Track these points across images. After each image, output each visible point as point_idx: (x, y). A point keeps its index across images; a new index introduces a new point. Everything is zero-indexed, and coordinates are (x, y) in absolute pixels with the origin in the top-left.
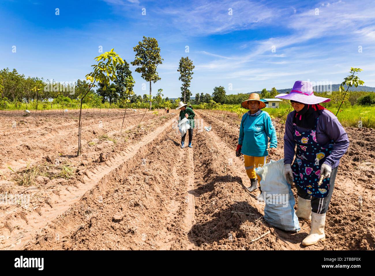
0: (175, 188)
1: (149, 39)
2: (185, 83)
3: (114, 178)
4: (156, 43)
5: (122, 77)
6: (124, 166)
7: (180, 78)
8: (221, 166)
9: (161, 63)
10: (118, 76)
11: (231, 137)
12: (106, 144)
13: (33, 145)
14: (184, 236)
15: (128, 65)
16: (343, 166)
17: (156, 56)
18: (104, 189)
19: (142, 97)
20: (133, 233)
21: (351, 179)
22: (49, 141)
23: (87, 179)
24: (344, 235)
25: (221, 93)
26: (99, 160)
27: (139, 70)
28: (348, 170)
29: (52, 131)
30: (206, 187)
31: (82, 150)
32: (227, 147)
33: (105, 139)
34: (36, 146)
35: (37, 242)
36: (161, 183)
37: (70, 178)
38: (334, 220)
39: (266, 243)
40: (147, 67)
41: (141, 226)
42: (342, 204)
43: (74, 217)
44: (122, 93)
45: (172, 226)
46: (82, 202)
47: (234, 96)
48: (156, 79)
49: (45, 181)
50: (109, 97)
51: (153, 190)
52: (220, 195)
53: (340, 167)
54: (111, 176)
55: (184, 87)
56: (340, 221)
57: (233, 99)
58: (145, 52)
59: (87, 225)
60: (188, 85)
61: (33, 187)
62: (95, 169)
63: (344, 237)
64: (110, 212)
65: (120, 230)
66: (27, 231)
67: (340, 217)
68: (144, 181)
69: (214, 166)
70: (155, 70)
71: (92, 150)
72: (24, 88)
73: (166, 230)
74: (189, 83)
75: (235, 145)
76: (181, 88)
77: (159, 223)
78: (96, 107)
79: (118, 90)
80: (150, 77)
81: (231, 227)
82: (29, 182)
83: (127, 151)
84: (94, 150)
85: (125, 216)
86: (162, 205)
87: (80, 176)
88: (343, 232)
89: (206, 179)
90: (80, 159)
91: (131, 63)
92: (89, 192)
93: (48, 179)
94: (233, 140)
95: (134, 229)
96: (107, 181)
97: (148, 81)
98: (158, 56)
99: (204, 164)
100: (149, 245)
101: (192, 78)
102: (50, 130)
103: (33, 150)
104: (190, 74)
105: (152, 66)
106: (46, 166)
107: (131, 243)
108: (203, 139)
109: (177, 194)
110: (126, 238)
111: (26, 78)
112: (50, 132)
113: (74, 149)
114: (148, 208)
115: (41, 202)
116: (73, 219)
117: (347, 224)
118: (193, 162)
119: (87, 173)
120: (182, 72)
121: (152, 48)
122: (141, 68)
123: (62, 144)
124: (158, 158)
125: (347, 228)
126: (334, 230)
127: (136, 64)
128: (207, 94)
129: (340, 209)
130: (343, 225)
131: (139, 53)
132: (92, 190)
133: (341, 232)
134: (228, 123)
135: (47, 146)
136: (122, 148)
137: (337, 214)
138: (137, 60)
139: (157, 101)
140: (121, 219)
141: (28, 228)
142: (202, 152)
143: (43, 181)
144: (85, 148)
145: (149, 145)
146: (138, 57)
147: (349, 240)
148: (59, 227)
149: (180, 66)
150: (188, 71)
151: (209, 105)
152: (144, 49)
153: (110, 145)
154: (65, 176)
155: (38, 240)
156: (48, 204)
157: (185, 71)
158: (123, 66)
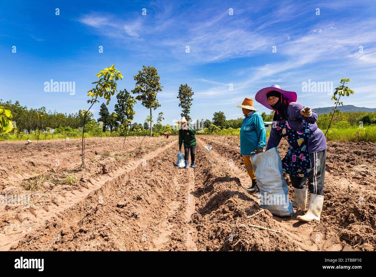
0: (176, 192)
1: (149, 68)
2: (185, 109)
3: (116, 185)
4: (155, 71)
5: (122, 105)
6: (126, 175)
7: (180, 105)
8: (220, 171)
9: (161, 90)
10: (119, 104)
11: (230, 152)
12: (108, 161)
13: (37, 162)
14: (184, 224)
15: (128, 94)
16: (339, 169)
17: (156, 83)
18: (108, 193)
19: (143, 125)
20: (136, 217)
21: (346, 178)
22: (53, 159)
23: (91, 185)
24: (335, 215)
25: (221, 118)
26: (102, 172)
27: (139, 98)
28: (344, 171)
29: (55, 152)
30: (205, 189)
31: (85, 166)
32: (227, 161)
33: (107, 156)
34: (40, 163)
35: (47, 227)
36: (163, 187)
37: (74, 185)
38: (326, 205)
39: (260, 219)
40: (147, 95)
41: (143, 215)
42: (334, 191)
43: (80, 213)
44: (123, 121)
45: (174, 218)
46: (87, 200)
47: (235, 121)
48: (156, 106)
49: (50, 187)
50: (110, 126)
51: (155, 191)
52: (218, 190)
53: (335, 169)
54: (114, 183)
55: (184, 113)
56: (331, 204)
57: (233, 124)
58: (145, 80)
59: (93, 211)
60: (188, 111)
61: (39, 191)
62: (98, 177)
63: (335, 217)
64: (114, 201)
65: (124, 213)
66: (37, 221)
67: (331, 201)
68: (146, 183)
69: (213, 171)
70: (155, 97)
71: (94, 165)
72: (26, 120)
73: (168, 221)
74: (189, 109)
75: (235, 159)
76: (181, 114)
77: (161, 216)
78: (97, 136)
79: (118, 119)
80: (150, 104)
81: (228, 211)
82: (36, 187)
83: (129, 166)
84: (96, 166)
85: (129, 203)
86: (164, 203)
87: (84, 183)
88: (334, 213)
89: (206, 184)
90: (83, 173)
91: (132, 91)
92: (94, 192)
93: (54, 185)
94: (233, 155)
95: (137, 214)
96: (111, 187)
97: (149, 108)
98: (158, 84)
99: (204, 173)
100: (152, 230)
101: (191, 104)
102: (53, 151)
103: (37, 166)
104: (189, 100)
105: (152, 93)
106: (51, 175)
107: (134, 225)
108: (203, 154)
109: (178, 196)
110: (129, 221)
111: (29, 109)
112: (53, 154)
113: (77, 165)
114: (150, 203)
115: (48, 202)
116: (79, 214)
117: (338, 205)
118: (193, 173)
119: (91, 180)
120: (181, 99)
121: (152, 76)
122: (141, 96)
123: (65, 162)
124: (159, 169)
125: (338, 209)
126: (326, 213)
127: (137, 92)
128: (207, 120)
129: (331, 195)
130: (334, 207)
131: (140, 82)
132: (96, 191)
133: (333, 213)
134: (229, 144)
135: (51, 163)
136: (124, 163)
137: (329, 200)
138: (137, 89)
139: (157, 128)
140: (125, 204)
141: (37, 220)
142: (202, 164)
143: (49, 187)
144: (87, 164)
145: (150, 161)
146: (139, 85)
147: (339, 218)
148: (66, 219)
149: (180, 93)
150: (187, 98)
151: (209, 129)
152: (144, 77)
153: (112, 162)
154: (70, 183)
155: (48, 225)
156: (55, 203)
157: (185, 97)
158: (123, 95)
